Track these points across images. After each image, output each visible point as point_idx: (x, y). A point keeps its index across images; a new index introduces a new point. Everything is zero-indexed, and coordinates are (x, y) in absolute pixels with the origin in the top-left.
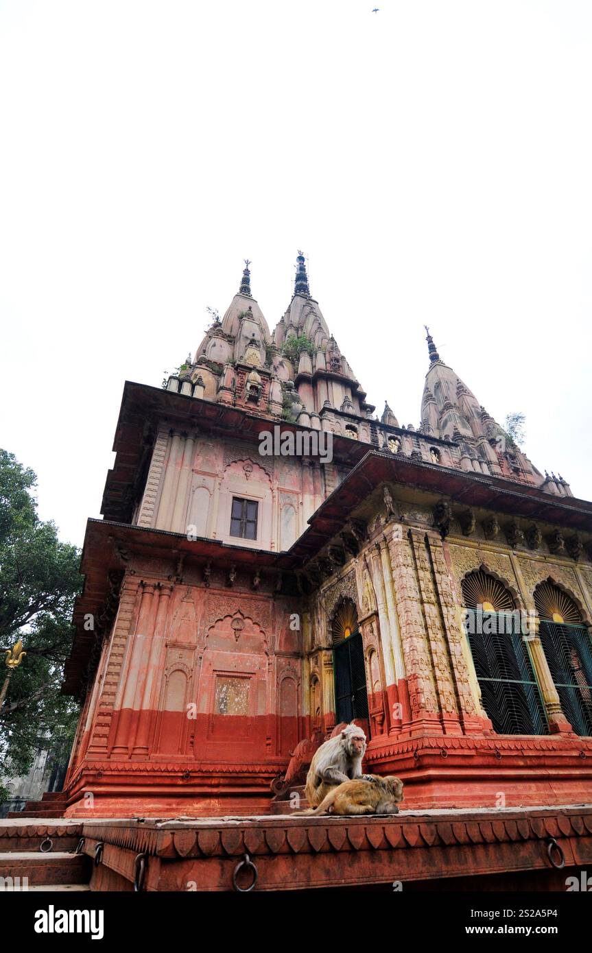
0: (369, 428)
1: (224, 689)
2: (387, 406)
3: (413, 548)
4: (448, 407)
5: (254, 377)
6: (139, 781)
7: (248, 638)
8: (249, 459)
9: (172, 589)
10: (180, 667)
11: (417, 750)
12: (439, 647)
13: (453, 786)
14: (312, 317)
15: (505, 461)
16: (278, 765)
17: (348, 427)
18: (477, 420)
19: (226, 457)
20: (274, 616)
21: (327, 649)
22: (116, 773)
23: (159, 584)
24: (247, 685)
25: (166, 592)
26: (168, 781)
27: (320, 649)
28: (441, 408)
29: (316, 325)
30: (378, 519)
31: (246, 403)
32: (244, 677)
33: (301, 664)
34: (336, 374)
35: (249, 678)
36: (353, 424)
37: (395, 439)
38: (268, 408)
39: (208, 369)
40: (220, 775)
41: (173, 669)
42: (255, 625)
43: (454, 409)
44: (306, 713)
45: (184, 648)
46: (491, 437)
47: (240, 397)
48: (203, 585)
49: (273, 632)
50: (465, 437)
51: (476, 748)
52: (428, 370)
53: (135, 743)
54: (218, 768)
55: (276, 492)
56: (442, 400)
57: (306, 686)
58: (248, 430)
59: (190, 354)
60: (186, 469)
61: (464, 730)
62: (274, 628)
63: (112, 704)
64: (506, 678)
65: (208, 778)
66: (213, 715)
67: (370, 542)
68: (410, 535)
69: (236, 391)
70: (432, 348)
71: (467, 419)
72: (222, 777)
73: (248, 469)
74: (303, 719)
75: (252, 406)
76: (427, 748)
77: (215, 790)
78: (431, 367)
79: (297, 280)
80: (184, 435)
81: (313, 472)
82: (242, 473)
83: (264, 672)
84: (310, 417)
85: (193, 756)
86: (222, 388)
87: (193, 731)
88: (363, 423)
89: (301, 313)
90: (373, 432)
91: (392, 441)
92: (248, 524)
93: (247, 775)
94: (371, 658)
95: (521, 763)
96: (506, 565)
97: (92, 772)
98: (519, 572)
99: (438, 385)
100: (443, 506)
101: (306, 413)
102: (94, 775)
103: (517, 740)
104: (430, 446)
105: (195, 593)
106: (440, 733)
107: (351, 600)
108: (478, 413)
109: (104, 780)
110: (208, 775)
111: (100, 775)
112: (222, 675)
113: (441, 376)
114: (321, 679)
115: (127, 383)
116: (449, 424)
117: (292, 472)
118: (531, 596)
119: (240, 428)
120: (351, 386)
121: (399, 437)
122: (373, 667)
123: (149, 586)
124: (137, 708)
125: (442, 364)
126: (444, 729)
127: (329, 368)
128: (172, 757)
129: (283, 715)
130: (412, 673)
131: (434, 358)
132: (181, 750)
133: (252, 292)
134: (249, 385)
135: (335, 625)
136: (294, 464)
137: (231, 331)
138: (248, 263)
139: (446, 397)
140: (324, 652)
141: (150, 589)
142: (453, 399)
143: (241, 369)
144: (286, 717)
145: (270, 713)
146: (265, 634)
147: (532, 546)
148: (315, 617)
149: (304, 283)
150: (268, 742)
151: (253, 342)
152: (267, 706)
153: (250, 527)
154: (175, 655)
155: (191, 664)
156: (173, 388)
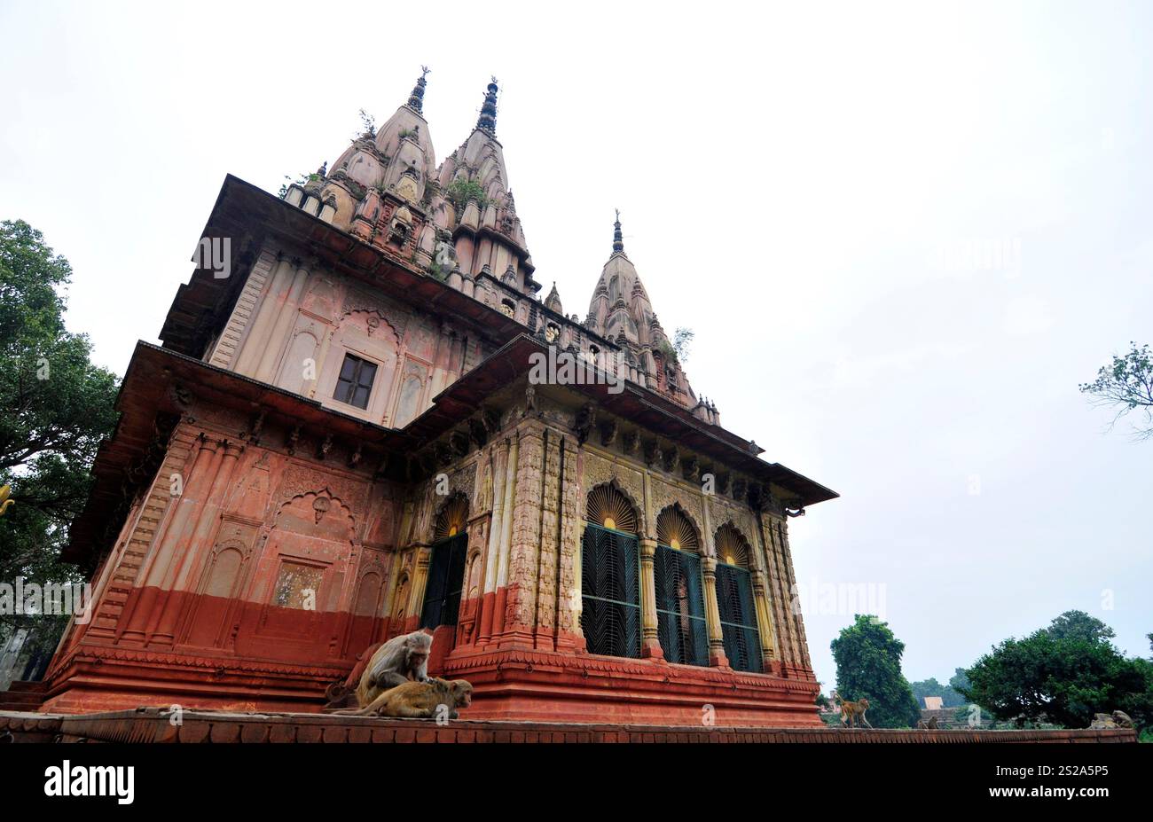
0: (529, 308)
1: (289, 577)
2: (554, 288)
3: (545, 450)
4: (620, 305)
5: (403, 212)
6: (153, 675)
7: (332, 521)
8: (377, 311)
9: (242, 450)
10: (236, 545)
11: (502, 663)
12: (549, 558)
13: (531, 702)
14: (491, 162)
15: (664, 376)
16: (339, 668)
17: (505, 301)
18: (646, 327)
19: (347, 302)
20: (369, 500)
21: (426, 546)
22: (123, 663)
23: (226, 440)
24: (320, 576)
25: (235, 452)
26: (193, 678)
27: (417, 545)
28: (612, 304)
29: (493, 174)
30: (515, 411)
31: (387, 243)
32: (317, 566)
33: (392, 560)
34: (504, 237)
35: (324, 568)
36: (512, 300)
37: (555, 327)
38: (413, 256)
39: (346, 188)
40: (265, 675)
41: (224, 547)
42: (345, 509)
43: (625, 310)
44: (386, 614)
45: (244, 522)
46: (656, 348)
47: (380, 234)
48: (285, 451)
49: (365, 519)
50: (629, 342)
51: (564, 666)
52: (608, 260)
53: (156, 629)
54: (263, 667)
55: (402, 358)
56: (615, 296)
57: (392, 585)
58: (383, 277)
59: (326, 164)
60: (291, 306)
61: (556, 646)
62: (367, 514)
63: (132, 579)
64: (610, 598)
65: (248, 677)
66: (268, 606)
67: (500, 435)
68: (545, 435)
69: (378, 225)
70: (618, 236)
71: (636, 323)
72: (266, 678)
73: (373, 324)
74: (381, 620)
75: (393, 248)
76: (513, 661)
77: (255, 692)
78: (613, 257)
79: (483, 111)
80: (297, 264)
81: (453, 344)
82: (364, 326)
83: (343, 563)
84: (463, 279)
85: (232, 651)
86: (360, 217)
87: (238, 622)
88: (523, 300)
89: (480, 152)
90: (533, 314)
91: (552, 328)
92: (360, 389)
93: (299, 677)
94: (473, 561)
95: (606, 685)
96: (638, 483)
97: (88, 659)
98: (649, 492)
99: (615, 279)
100: (587, 410)
101: (459, 274)
102: (91, 663)
103: (608, 661)
104: (591, 343)
105: (273, 459)
106: (530, 647)
107: (465, 495)
108: (649, 320)
109: (104, 670)
110: (250, 674)
111: (100, 663)
112: (288, 561)
113: (620, 270)
114: (412, 577)
115: (230, 178)
116: (617, 324)
117: (427, 339)
118: (655, 518)
119: (373, 272)
120: (520, 255)
121: (560, 326)
122: (473, 571)
123: (212, 441)
124: (166, 588)
125: (624, 257)
126: (535, 643)
127: (498, 228)
128: (205, 649)
129: (357, 614)
130: (515, 582)
131: (618, 247)
132: (218, 643)
133: (423, 109)
134: (395, 222)
135: (441, 521)
136: (432, 330)
137: (386, 150)
138: (426, 71)
139: (620, 294)
140: (421, 549)
141: (213, 446)
142: (627, 298)
143: (389, 200)
144: (360, 617)
145: (342, 610)
146: (354, 520)
147: (668, 469)
148: (420, 509)
149: (491, 118)
150: (333, 642)
151: (411, 171)
152: (341, 602)
153: (361, 393)
154: (231, 530)
155: (250, 543)
156: (294, 200)
